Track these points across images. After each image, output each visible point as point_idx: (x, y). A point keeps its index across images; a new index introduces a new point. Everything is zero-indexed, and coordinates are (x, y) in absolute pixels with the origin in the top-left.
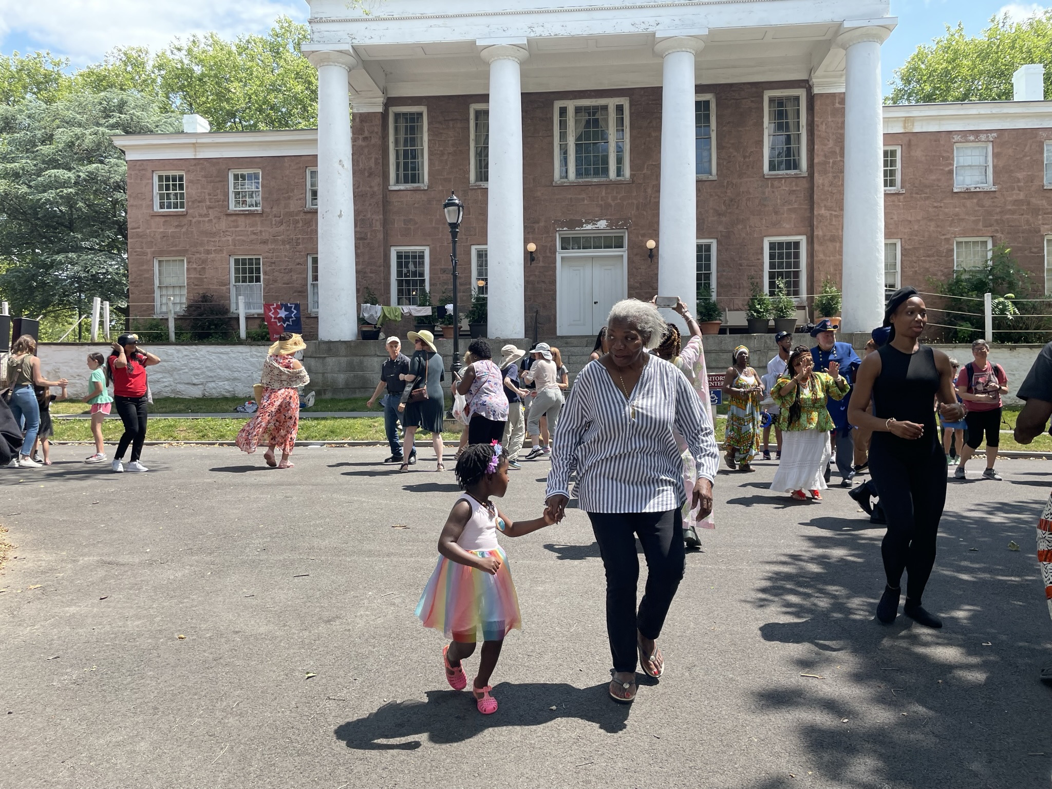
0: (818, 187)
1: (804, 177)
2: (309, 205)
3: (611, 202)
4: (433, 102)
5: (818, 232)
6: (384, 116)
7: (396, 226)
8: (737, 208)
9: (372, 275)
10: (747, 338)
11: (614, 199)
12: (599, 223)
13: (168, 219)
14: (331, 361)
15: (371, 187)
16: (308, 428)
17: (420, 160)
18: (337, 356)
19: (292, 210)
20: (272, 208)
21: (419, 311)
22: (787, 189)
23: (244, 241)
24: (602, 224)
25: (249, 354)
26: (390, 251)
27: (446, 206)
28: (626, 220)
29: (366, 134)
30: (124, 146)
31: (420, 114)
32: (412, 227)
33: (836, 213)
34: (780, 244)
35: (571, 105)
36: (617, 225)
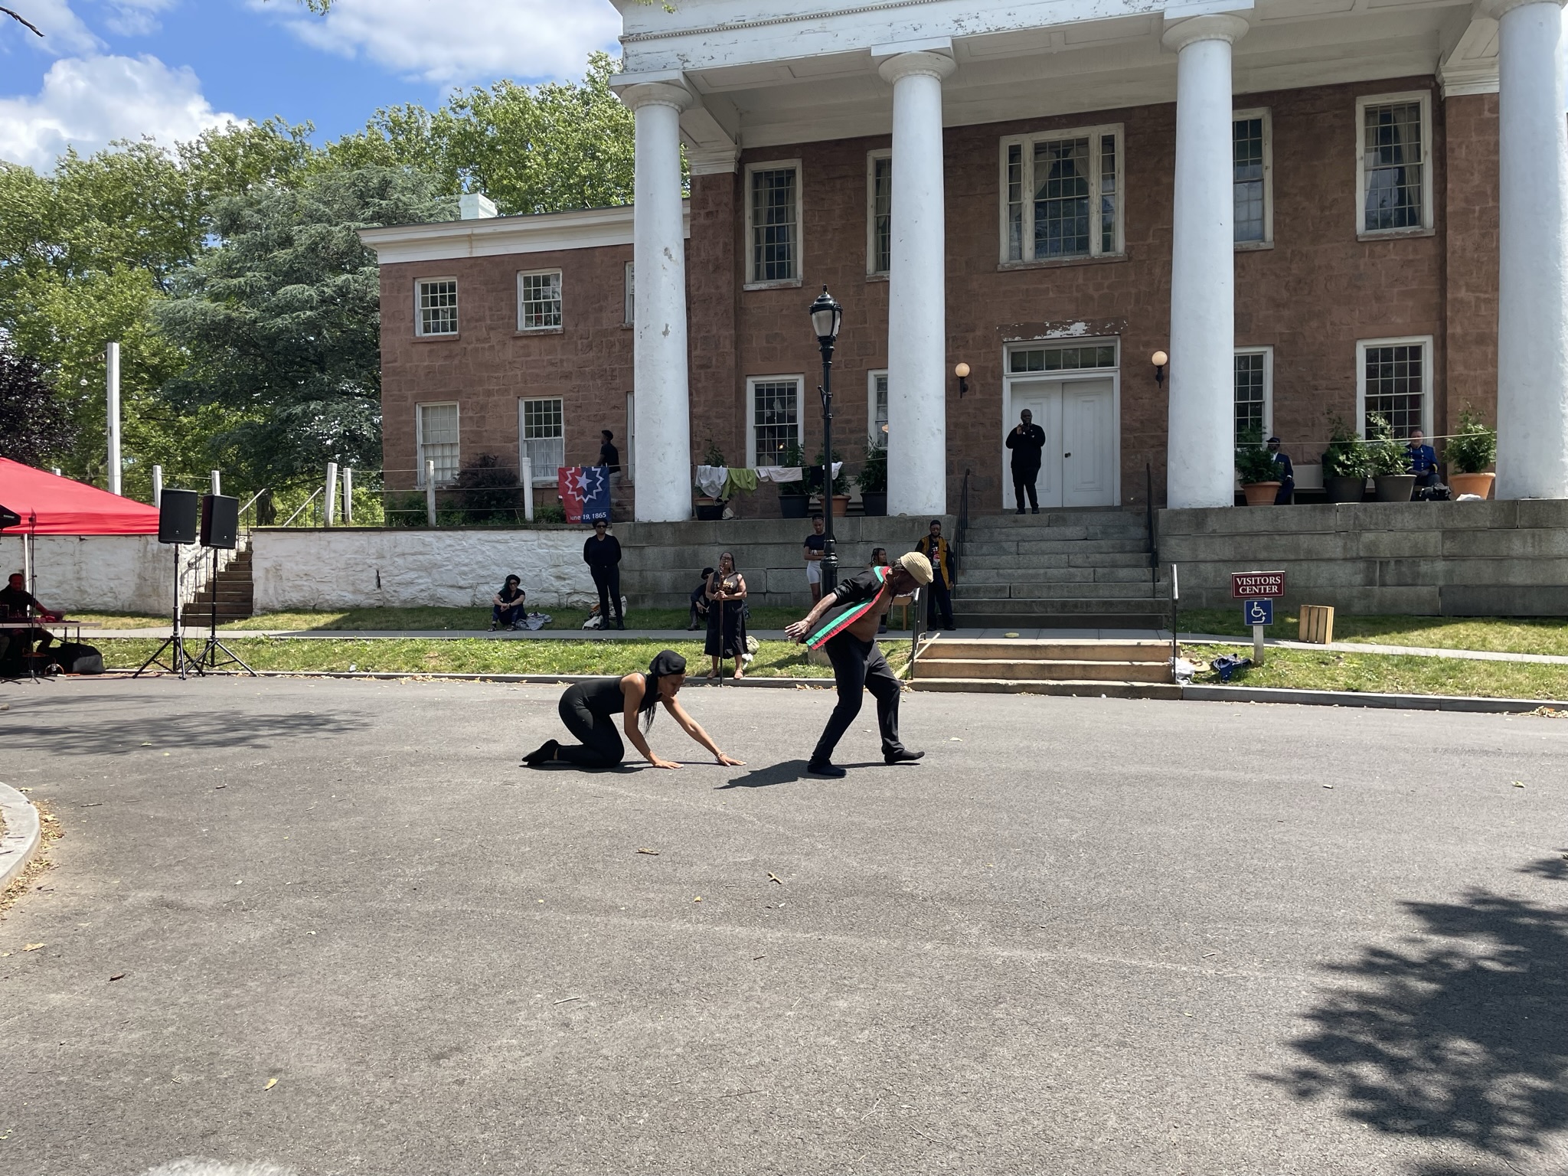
0: (1455, 252)
1: (1427, 237)
2: (628, 322)
3: (1093, 293)
4: (809, 151)
5: (1455, 329)
6: (738, 177)
7: (754, 344)
8: (1309, 294)
9: (718, 421)
10: (1323, 511)
11: (1098, 287)
12: (1072, 327)
13: (434, 347)
14: (652, 552)
15: (717, 288)
16: (609, 655)
17: (791, 242)
18: (660, 545)
19: (605, 327)
20: (577, 325)
21: (783, 475)
22: (1398, 258)
23: (537, 375)
24: (1079, 328)
25: (536, 543)
26: (745, 383)
27: (815, 309)
28: (1118, 321)
29: (711, 207)
30: (375, 244)
31: (792, 173)
32: (778, 346)
33: (1487, 296)
34: (1386, 352)
35: (1027, 142)
36: (1102, 329)
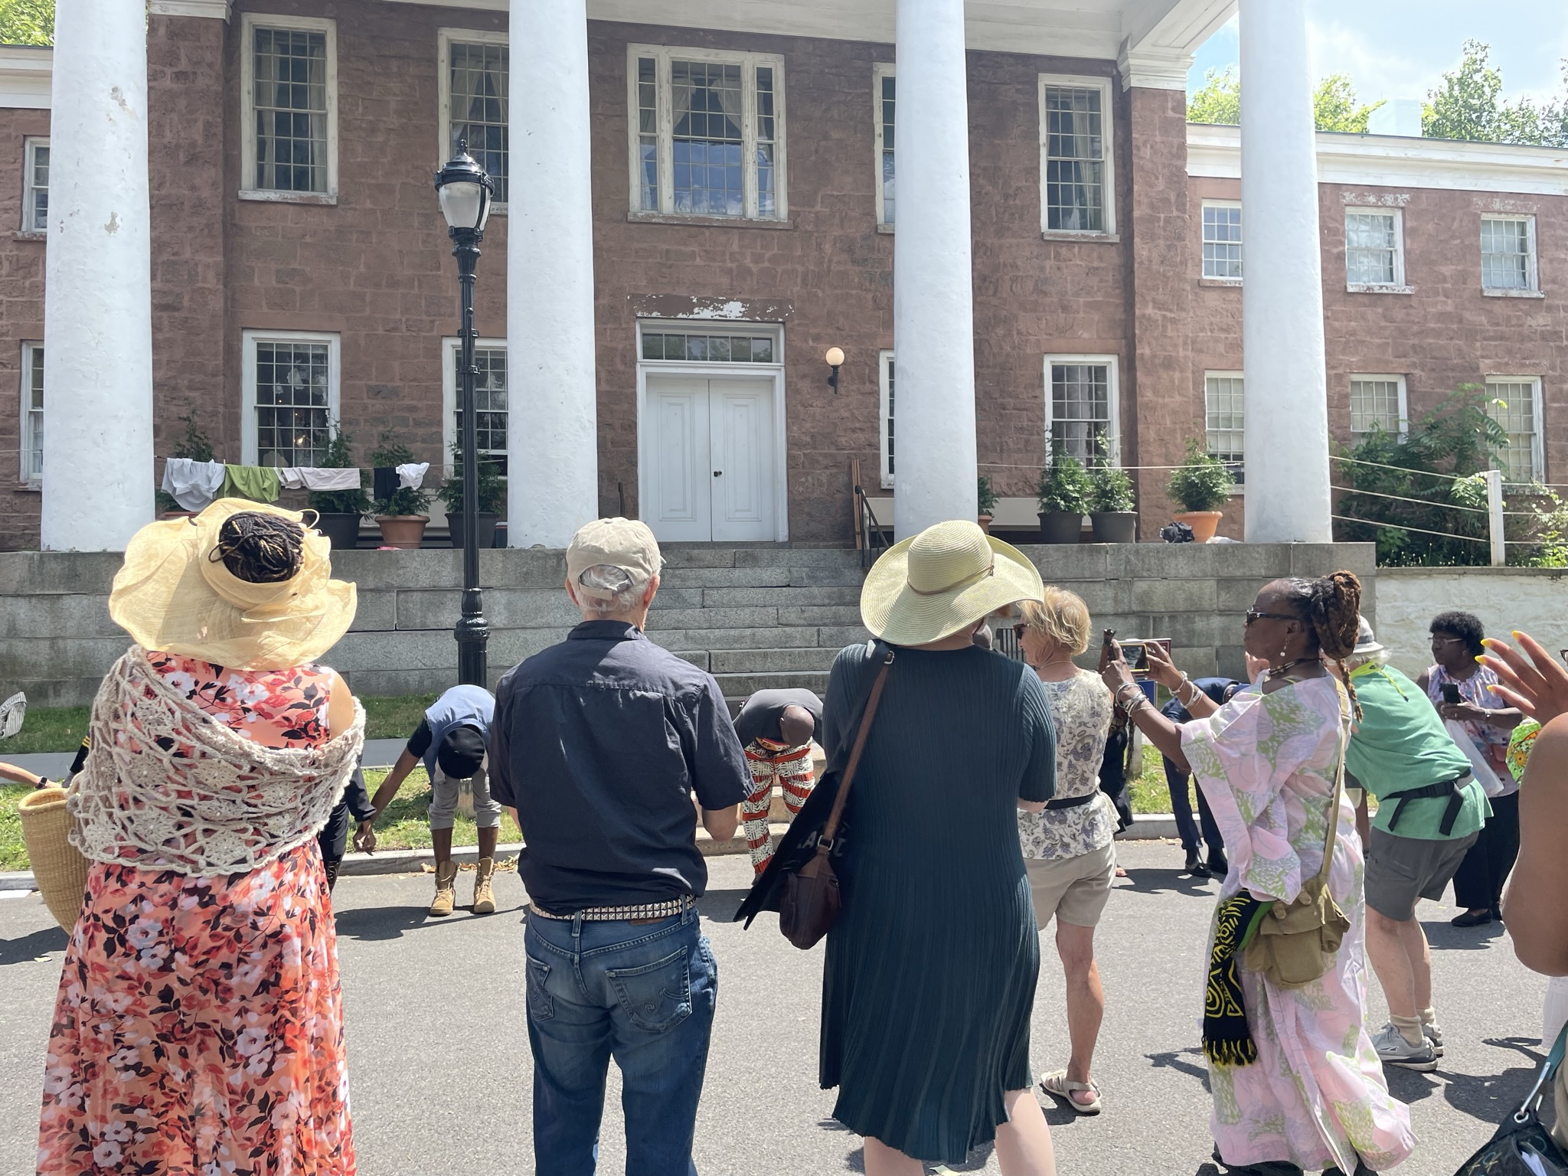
0: (1141, 263)
1: (1112, 244)
2: (28, 226)
3: (751, 265)
4: (347, 13)
5: (1143, 350)
6: (230, 29)
7: (257, 282)
8: (996, 295)
9: (192, 394)
11: (758, 258)
12: (726, 307)
14: (77, 604)
15: (193, 188)
17: (316, 138)
18: (94, 592)
21: (324, 479)
22: (1083, 264)
24: (734, 309)
26: (240, 340)
28: (782, 304)
29: (184, 65)
31: (319, 39)
32: (298, 289)
33: (1173, 315)
34: (1072, 370)
35: (664, 57)
36: (763, 314)
